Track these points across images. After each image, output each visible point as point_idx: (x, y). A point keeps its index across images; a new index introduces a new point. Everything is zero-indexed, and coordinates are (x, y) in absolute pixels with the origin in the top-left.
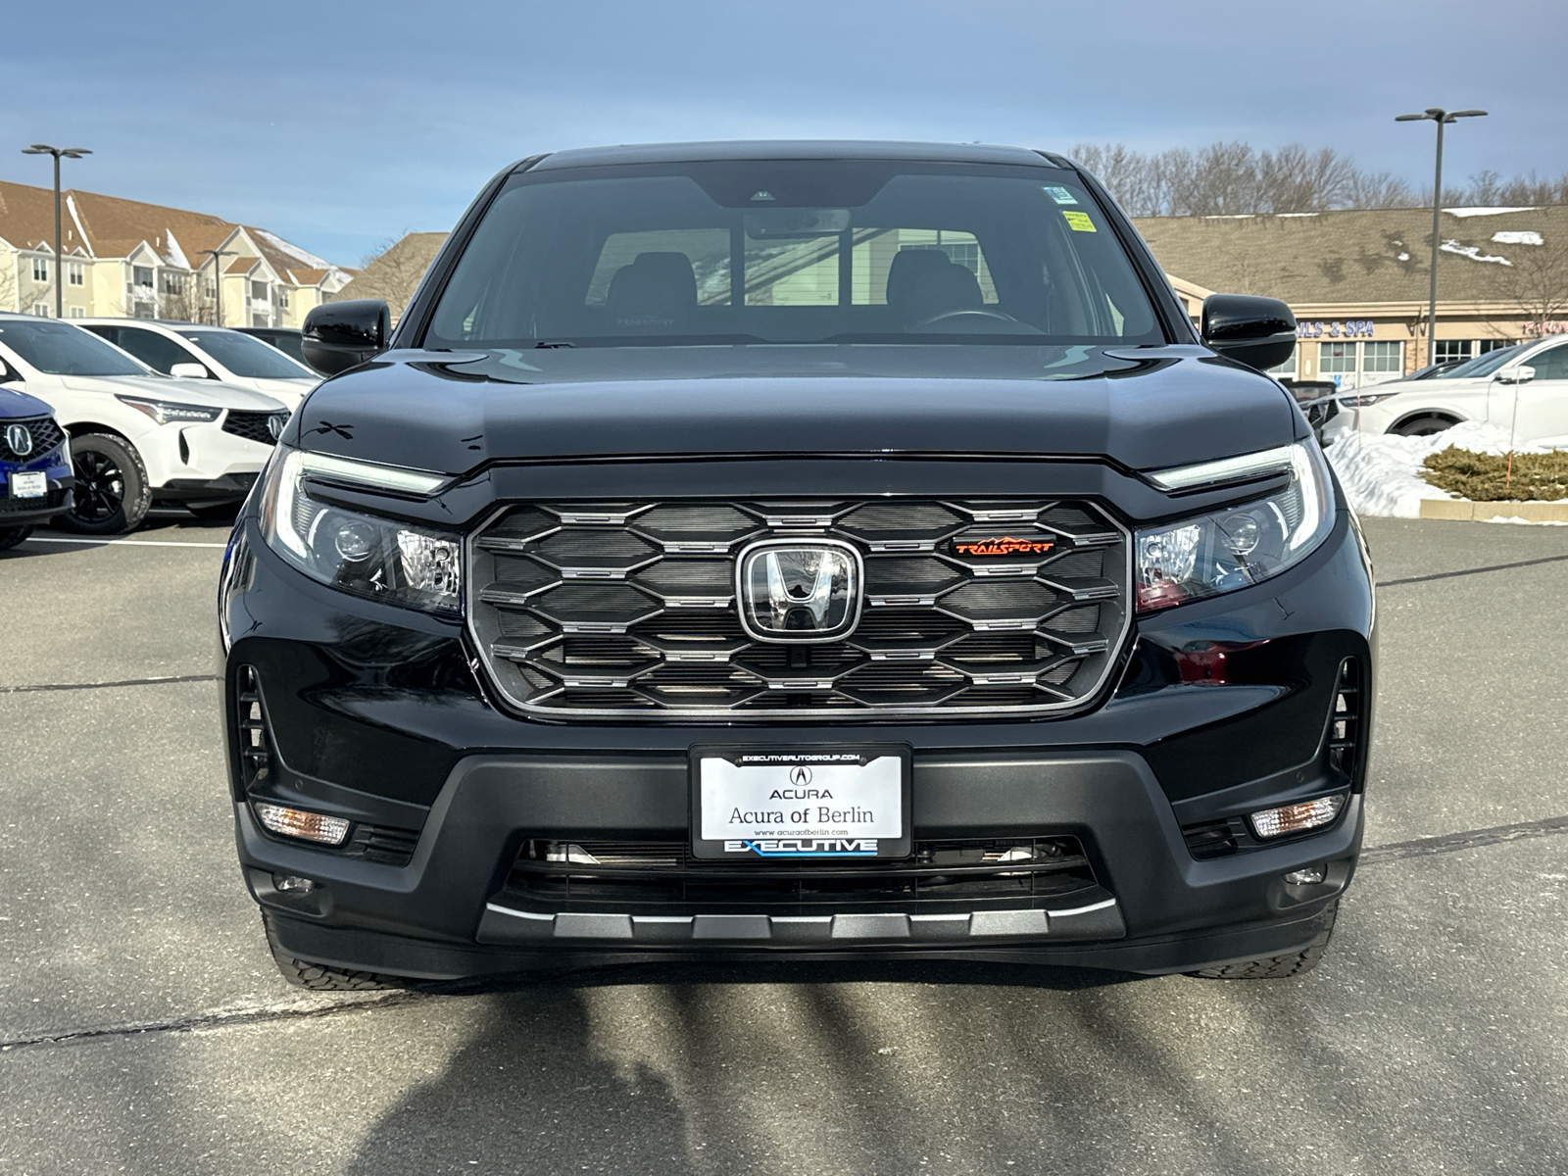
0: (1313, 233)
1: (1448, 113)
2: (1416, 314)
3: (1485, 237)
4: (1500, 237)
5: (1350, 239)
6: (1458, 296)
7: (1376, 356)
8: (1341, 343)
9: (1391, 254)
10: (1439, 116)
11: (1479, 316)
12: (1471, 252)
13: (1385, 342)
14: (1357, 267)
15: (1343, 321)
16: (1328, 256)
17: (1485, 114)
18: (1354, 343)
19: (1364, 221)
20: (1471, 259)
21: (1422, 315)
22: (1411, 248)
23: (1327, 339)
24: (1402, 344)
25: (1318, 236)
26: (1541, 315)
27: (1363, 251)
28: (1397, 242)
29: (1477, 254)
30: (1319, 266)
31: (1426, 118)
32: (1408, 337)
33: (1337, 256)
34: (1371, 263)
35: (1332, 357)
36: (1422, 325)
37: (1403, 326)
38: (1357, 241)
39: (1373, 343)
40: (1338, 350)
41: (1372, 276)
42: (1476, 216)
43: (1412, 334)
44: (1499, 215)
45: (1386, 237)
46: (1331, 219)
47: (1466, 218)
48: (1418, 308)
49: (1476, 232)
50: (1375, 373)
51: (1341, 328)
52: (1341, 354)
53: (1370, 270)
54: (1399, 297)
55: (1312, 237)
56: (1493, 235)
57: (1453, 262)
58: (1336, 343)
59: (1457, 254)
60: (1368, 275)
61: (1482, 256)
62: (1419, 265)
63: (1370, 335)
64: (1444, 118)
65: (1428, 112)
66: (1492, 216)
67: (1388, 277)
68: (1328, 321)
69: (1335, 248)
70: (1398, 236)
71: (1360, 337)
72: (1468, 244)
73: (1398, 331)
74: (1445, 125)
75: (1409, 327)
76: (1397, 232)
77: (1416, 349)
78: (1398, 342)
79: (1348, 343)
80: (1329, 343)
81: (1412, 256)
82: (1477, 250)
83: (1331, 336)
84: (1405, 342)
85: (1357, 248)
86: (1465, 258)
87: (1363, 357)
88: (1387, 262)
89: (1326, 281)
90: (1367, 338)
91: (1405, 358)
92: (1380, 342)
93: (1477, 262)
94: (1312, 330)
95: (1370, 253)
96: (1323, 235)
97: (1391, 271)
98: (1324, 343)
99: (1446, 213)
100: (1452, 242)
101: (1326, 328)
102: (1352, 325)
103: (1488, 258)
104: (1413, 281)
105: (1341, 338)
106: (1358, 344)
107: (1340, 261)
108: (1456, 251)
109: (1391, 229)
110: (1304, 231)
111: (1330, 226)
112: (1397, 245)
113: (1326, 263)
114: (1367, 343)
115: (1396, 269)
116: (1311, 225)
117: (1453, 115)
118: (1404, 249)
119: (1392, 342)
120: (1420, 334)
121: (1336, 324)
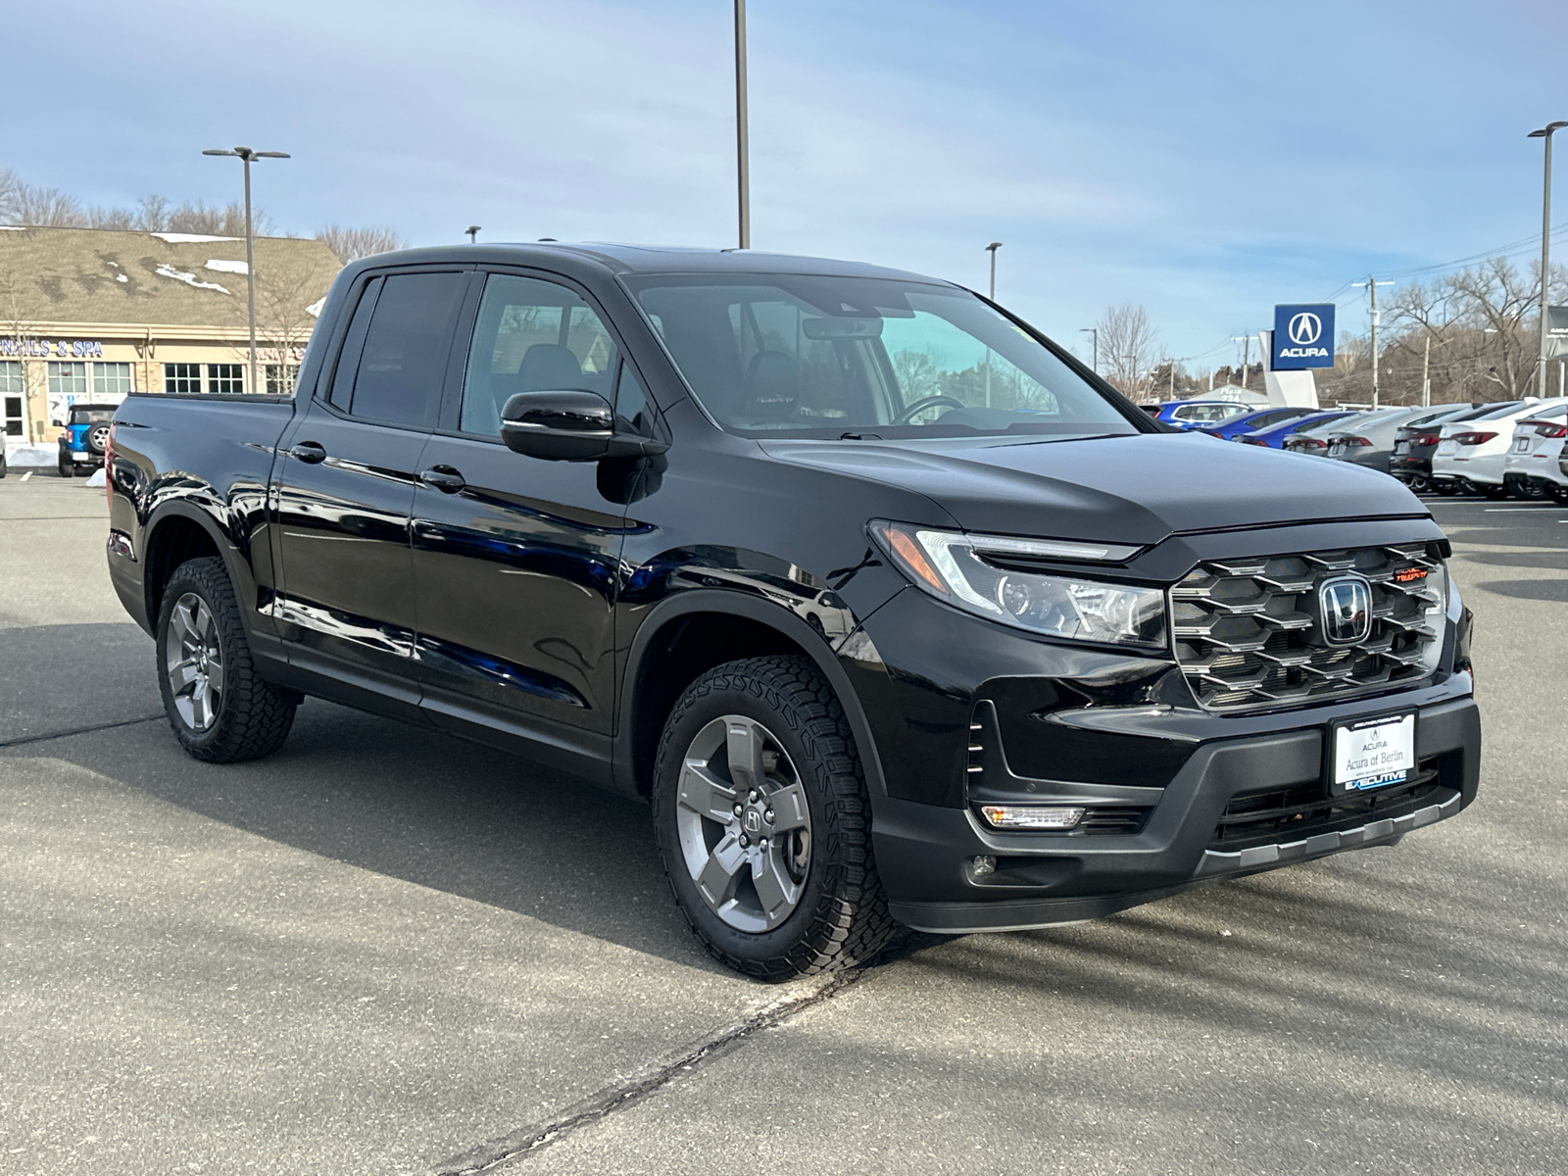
0: (23, 248)
1: (254, 152)
2: (145, 336)
3: (199, 264)
4: (212, 264)
5: (64, 257)
6: (183, 320)
7: (105, 377)
8: (70, 363)
9: (110, 275)
10: (245, 154)
11: (226, 341)
12: (188, 277)
13: (114, 363)
14: (77, 287)
15: (70, 340)
16: (44, 273)
17: (288, 157)
18: (83, 363)
19: (74, 240)
20: (189, 284)
21: (150, 339)
22: (127, 270)
23: (55, 358)
24: (131, 366)
25: (29, 252)
26: (283, 343)
27: (80, 271)
28: (112, 263)
29: (194, 280)
30: (37, 283)
31: (233, 154)
32: (137, 359)
33: (53, 274)
34: (91, 283)
35: (61, 377)
36: (151, 347)
37: (132, 348)
38: (71, 260)
39: (102, 363)
40: (67, 370)
41: (93, 297)
42: (187, 243)
43: (141, 356)
44: (208, 243)
45: (101, 257)
46: (40, 236)
47: (176, 244)
48: (146, 331)
49: (188, 259)
50: (106, 394)
51: (68, 347)
52: (70, 374)
53: (91, 292)
54: (126, 318)
55: (24, 253)
56: (206, 263)
57: (172, 287)
58: (63, 363)
59: (175, 279)
60: (90, 294)
61: (199, 282)
62: (140, 288)
63: (98, 356)
64: (250, 157)
65: (237, 150)
66: (201, 243)
67: (110, 299)
68: (55, 340)
69: (51, 266)
70: (112, 257)
71: (88, 358)
72: (184, 269)
73: (127, 353)
74: (251, 163)
75: (137, 349)
76: (111, 254)
77: (146, 372)
78: (127, 364)
79: (76, 363)
80: (56, 363)
81: (130, 279)
82: (193, 276)
83: (58, 355)
84: (135, 363)
85: (73, 267)
86: (183, 283)
87: (93, 378)
88: (106, 283)
89: (46, 298)
90: (96, 359)
91: (136, 380)
92: (108, 363)
93: (196, 288)
94: (38, 349)
95: (88, 273)
96: (36, 251)
97: (112, 293)
98: (50, 363)
99: (156, 237)
100: (167, 266)
101: (53, 347)
102: (80, 345)
103: (205, 285)
104: (136, 304)
105: (70, 358)
106: (86, 364)
107: (57, 279)
108: (173, 276)
109: (105, 250)
110: (13, 246)
111: (40, 242)
112: (113, 266)
113: (43, 281)
114: (96, 363)
115: (117, 290)
116: (19, 240)
117: (259, 155)
118: (121, 270)
119: (121, 364)
120: (149, 356)
121: (63, 344)
